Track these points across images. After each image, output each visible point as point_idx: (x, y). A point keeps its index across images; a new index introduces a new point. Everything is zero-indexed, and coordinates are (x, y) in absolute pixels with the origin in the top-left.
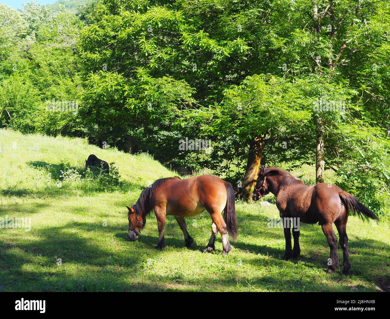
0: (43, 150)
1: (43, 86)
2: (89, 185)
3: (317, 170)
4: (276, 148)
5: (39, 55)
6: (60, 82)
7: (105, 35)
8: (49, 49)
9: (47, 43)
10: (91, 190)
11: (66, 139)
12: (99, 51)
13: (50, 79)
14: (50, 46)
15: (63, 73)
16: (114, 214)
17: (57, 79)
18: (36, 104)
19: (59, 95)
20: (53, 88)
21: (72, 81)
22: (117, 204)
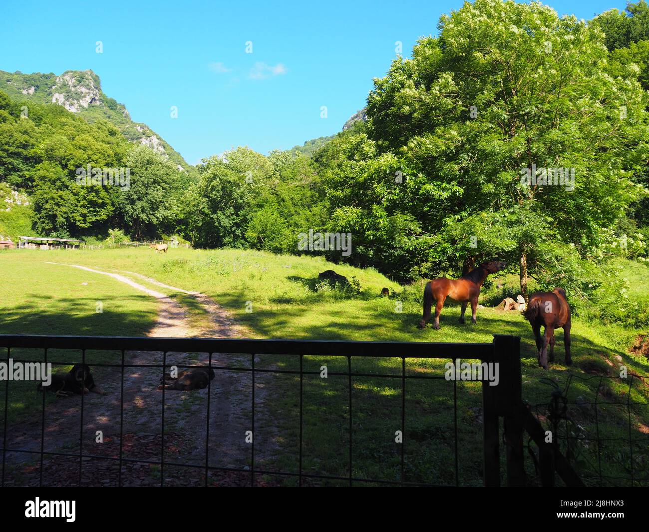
0: (294, 267)
1: (287, 216)
2: (338, 294)
3: (521, 279)
4: (483, 261)
5: (283, 192)
6: (301, 212)
7: (346, 177)
8: (291, 186)
9: (290, 182)
10: (341, 298)
11: (309, 257)
12: (341, 190)
13: (292, 209)
14: (292, 184)
15: (302, 205)
16: (362, 316)
17: (298, 210)
18: (283, 230)
19: (300, 223)
20: (296, 218)
21: (310, 211)
22: (363, 309)
